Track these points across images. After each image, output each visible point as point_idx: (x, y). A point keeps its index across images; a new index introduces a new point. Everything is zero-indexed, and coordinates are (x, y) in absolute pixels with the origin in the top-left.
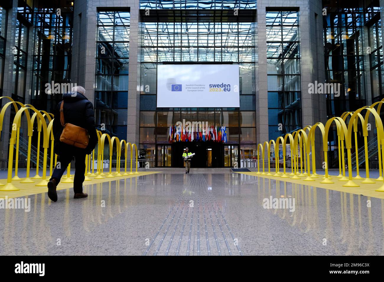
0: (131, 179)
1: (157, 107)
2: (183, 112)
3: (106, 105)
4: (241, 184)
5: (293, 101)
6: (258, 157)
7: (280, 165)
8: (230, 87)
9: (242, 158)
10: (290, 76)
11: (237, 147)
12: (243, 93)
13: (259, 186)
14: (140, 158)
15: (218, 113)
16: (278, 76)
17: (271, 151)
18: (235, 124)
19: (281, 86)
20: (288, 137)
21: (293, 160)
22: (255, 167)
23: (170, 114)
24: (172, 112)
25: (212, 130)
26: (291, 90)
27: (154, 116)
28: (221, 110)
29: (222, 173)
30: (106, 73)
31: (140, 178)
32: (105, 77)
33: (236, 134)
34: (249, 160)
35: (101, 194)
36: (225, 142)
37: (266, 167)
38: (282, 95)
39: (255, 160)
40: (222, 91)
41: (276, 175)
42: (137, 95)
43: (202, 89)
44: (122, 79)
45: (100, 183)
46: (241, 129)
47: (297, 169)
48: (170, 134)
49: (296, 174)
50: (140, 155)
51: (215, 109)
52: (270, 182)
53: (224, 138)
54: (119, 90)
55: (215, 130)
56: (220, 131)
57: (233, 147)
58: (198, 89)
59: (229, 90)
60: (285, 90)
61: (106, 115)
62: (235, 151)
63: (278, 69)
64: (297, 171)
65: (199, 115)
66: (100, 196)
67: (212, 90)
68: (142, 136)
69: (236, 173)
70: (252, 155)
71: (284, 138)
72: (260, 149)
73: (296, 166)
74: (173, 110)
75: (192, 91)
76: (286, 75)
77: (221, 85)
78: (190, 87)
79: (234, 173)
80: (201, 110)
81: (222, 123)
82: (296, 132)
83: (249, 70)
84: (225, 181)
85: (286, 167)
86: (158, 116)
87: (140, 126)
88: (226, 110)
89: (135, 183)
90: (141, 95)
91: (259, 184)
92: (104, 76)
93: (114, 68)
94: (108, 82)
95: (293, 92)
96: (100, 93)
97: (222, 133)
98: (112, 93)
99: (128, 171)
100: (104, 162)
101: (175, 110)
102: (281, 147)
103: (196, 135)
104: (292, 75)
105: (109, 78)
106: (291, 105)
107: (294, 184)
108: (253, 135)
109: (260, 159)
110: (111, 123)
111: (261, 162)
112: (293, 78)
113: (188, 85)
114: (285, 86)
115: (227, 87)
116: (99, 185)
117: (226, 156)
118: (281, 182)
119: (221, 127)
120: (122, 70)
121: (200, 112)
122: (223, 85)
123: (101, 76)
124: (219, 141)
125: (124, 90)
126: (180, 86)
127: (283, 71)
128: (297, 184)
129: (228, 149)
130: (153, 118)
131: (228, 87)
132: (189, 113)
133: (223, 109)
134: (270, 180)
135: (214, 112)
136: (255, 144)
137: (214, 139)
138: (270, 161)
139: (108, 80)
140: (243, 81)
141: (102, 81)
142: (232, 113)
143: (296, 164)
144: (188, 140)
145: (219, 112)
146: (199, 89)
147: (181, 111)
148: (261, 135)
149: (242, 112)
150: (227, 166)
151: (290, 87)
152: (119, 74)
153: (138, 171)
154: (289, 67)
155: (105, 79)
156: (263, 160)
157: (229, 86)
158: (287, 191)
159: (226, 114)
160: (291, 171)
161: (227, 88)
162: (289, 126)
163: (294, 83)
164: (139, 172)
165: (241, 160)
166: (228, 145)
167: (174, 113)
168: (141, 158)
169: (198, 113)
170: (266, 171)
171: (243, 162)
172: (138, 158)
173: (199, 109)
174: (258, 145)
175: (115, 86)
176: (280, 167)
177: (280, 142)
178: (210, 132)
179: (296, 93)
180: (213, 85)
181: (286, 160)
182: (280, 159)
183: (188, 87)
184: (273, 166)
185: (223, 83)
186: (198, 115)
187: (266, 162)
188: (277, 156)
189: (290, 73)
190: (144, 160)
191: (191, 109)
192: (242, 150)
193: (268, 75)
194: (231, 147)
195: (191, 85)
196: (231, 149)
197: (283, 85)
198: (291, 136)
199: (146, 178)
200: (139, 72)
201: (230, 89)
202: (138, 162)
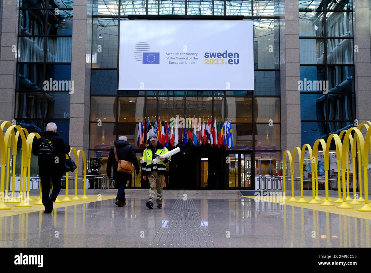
0: (75, 207)
1: (120, 89)
2: (161, 98)
3: (34, 85)
4: (256, 216)
5: (342, 81)
6: (284, 173)
7: (319, 185)
8: (238, 57)
9: (258, 173)
10: (336, 40)
11: (250, 155)
12: (259, 67)
13: (285, 220)
14: (90, 174)
15: (218, 100)
16: (318, 39)
17: (304, 163)
18: (247, 118)
19: (322, 56)
20: (333, 140)
21: (341, 177)
22: (279, 188)
23: (140, 101)
24: (144, 98)
25: (208, 128)
26: (337, 63)
27: (114, 104)
28: (223, 94)
29: (225, 198)
30: (36, 32)
31: (91, 205)
32: (34, 40)
33: (247, 134)
34: (269, 177)
35: (27, 232)
36: (230, 147)
37: (297, 188)
38: (322, 71)
39: (279, 178)
40: (226, 63)
41: (313, 201)
42: (86, 69)
43: (192, 61)
44: (61, 43)
45: (25, 214)
46: (256, 127)
47: (347, 191)
48: (140, 133)
49: (345, 201)
50: (91, 168)
51: (213, 93)
52: (303, 214)
53: (228, 140)
54: (56, 61)
55: (214, 128)
56: (222, 130)
57: (242, 155)
58: (186, 61)
59: (236, 62)
60: (329, 63)
61: (36, 103)
62: (246, 162)
63: (316, 28)
64: (347, 194)
65: (188, 103)
66: (25, 235)
67: (209, 62)
68: (93, 136)
69: (248, 199)
70: (274, 169)
71: (326, 142)
72: (288, 159)
73: (346, 186)
74: (146, 94)
75: (177, 63)
76: (331, 38)
77: (224, 53)
78: (173, 56)
79: (245, 199)
80: (191, 94)
81: (226, 116)
82: (346, 131)
83: (270, 30)
84: (230, 211)
85: (330, 189)
86: (121, 104)
87: (91, 121)
88: (232, 94)
89: (82, 214)
90: (92, 69)
91: (284, 217)
92: (32, 38)
93: (48, 26)
94: (39, 47)
95: (342, 67)
96: (25, 66)
97: (225, 133)
98: (45, 65)
99: (71, 193)
100: (31, 180)
101: (148, 94)
102: (320, 156)
103: (183, 136)
104: (339, 38)
105: (40, 41)
106: (338, 87)
107: (342, 216)
108: (275, 137)
109: (287, 175)
110: (43, 115)
111: (288, 180)
112: (341, 43)
113: (169, 54)
114: (328, 56)
115: (233, 56)
116: (23, 217)
117: (231, 170)
118: (321, 213)
119: (223, 123)
120: (62, 28)
121: (188, 99)
122: (227, 54)
123: (28, 38)
124: (220, 145)
125: (65, 61)
126: (157, 55)
127: (325, 32)
128: (348, 217)
129: (235, 159)
130: (112, 108)
131: (235, 57)
132: (171, 99)
133: (227, 94)
134: (302, 210)
135: (211, 98)
136: (279, 151)
137: (212, 143)
138: (304, 179)
139: (38, 44)
140: (259, 48)
141: (28, 46)
142: (241, 99)
143: (345, 184)
144: (169, 143)
145: (221, 98)
146: (188, 61)
147: (158, 96)
148: (288, 136)
149: (258, 99)
150: (233, 186)
151: (336, 58)
152: (56, 34)
153: (87, 194)
154: (335, 24)
155: (33, 43)
156: (292, 177)
157: (236, 55)
158: (330, 228)
159: (231, 102)
160: (337, 196)
161: (233, 59)
162: (334, 121)
163: (343, 51)
164: (89, 196)
165: (256, 178)
166: (234, 152)
167: (146, 100)
168: (93, 173)
169: (185, 100)
170: (297, 195)
171: (259, 180)
172: (88, 174)
173: (187, 94)
174: (284, 153)
175: (50, 55)
176: (319, 189)
177: (320, 147)
178: (206, 131)
179: (346, 68)
180: (210, 53)
181: (329, 178)
182: (319, 175)
183: (170, 56)
184: (308, 186)
185: (226, 51)
186: (185, 103)
187: (297, 181)
188: (314, 171)
189: (337, 35)
190: (97, 176)
191: (175, 94)
192: (257, 161)
193: (300, 38)
194: (240, 156)
195: (174, 54)
196: (240, 159)
197: (326, 54)
198: (337, 138)
199: (99, 206)
200: (89, 32)
201: (238, 60)
202: (88, 180)
